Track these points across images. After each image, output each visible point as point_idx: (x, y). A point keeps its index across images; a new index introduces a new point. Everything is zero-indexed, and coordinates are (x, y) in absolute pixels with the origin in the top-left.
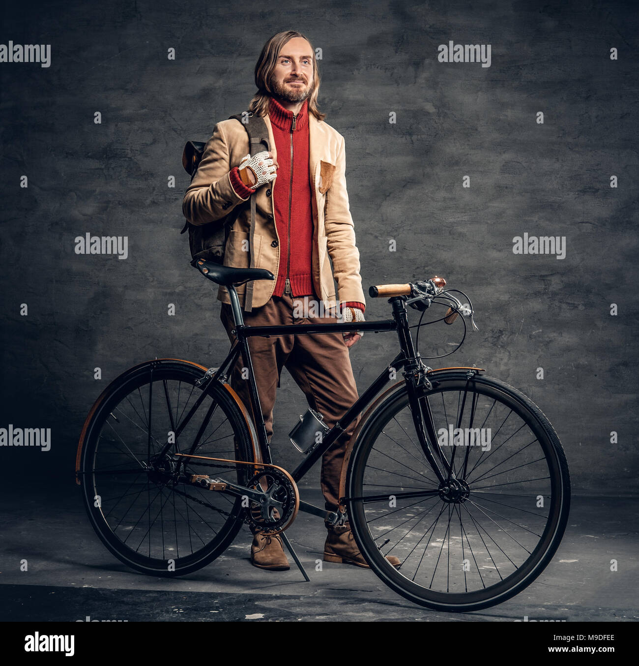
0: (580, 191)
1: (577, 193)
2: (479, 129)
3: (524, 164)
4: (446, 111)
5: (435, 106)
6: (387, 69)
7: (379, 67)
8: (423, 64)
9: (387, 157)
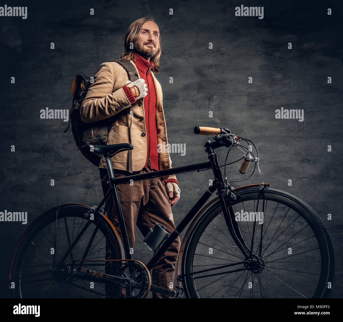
0: (301, 161)
1: (299, 162)
2: (244, 130)
3: (269, 148)
4: (226, 122)
5: (220, 120)
6: (194, 101)
7: (189, 101)
8: (213, 98)
9: (195, 147)
